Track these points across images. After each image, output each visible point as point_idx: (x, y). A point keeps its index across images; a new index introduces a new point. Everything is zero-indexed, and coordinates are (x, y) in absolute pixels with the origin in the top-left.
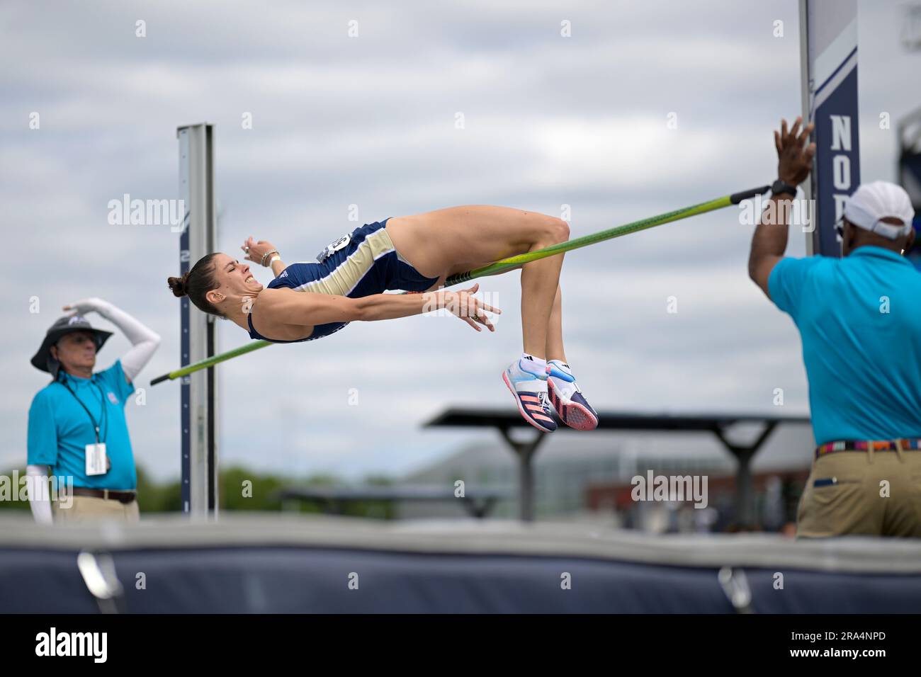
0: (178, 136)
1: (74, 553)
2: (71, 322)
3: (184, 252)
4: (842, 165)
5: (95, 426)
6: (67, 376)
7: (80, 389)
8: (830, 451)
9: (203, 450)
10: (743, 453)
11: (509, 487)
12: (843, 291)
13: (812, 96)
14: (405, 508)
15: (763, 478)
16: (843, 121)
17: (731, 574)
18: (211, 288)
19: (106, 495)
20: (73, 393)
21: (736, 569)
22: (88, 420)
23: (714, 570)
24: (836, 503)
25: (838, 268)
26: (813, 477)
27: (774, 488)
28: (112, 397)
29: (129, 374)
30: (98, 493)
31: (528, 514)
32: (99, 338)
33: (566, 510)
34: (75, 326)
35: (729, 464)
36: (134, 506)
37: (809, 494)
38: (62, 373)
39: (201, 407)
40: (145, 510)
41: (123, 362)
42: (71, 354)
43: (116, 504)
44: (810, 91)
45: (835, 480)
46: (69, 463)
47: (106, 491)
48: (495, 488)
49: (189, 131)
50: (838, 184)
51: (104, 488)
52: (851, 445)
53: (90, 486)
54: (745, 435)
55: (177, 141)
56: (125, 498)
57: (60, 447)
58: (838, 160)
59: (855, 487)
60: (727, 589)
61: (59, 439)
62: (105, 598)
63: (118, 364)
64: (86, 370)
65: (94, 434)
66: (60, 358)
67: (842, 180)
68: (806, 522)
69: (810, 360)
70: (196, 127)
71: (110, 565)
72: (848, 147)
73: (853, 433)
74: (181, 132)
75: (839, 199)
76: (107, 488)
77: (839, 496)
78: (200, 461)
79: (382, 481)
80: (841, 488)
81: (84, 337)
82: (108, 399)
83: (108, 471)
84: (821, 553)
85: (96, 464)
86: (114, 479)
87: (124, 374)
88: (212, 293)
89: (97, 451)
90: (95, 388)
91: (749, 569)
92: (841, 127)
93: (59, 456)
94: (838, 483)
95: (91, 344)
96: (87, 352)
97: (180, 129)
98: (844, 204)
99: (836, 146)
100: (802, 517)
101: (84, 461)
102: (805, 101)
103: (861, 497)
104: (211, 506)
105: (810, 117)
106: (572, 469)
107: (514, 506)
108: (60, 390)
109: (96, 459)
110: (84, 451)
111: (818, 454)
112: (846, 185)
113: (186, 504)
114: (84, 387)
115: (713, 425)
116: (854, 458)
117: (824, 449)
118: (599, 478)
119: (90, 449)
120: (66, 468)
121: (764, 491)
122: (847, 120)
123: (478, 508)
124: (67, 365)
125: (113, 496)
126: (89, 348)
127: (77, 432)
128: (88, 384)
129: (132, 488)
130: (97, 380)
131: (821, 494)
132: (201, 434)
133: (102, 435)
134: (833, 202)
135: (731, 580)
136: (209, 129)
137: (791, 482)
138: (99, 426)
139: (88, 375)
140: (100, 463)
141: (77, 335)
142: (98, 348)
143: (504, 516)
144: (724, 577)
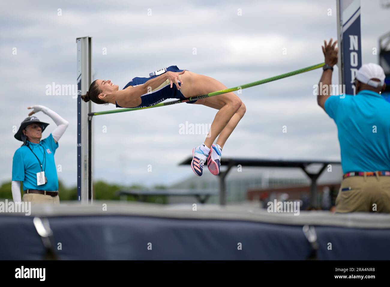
0: (77, 42)
1: (32, 218)
2: (31, 120)
3: (79, 91)
4: (354, 56)
5: (40, 164)
6: (29, 142)
7: (34, 148)
8: (348, 176)
9: (86, 174)
10: (314, 177)
11: (215, 190)
12: (354, 109)
13: (341, 27)
14: (171, 199)
15: (322, 187)
16: (355, 38)
17: (308, 228)
18: (99, 94)
19: (45, 193)
20: (31, 150)
21: (311, 226)
22: (38, 162)
23: (301, 226)
24: (350, 198)
25: (352, 99)
26: (342, 187)
27: (326, 192)
28: (48, 151)
29: (56, 139)
30: (42, 192)
31: (223, 202)
32: (43, 126)
33: (239, 200)
34: (33, 121)
35: (307, 181)
36: (58, 197)
37: (340, 195)
38: (28, 141)
39: (86, 156)
40: (62, 199)
41: (53, 135)
42: (32, 133)
43: (49, 197)
44: (341, 25)
45: (350, 188)
46: (30, 179)
47: (45, 191)
48: (209, 191)
49: (82, 40)
50: (352, 64)
51: (44, 190)
52: (357, 174)
53: (39, 189)
54: (314, 169)
55: (76, 44)
56: (53, 194)
57: (25, 173)
58: (352, 54)
59: (358, 191)
60: (306, 235)
61: (25, 170)
62: (44, 237)
63: (51, 135)
64: (38, 140)
65: (40, 168)
66: (27, 135)
67: (354, 62)
68: (339, 206)
69: (341, 138)
70: (84, 38)
71: (47, 223)
72: (356, 48)
73: (358, 168)
74: (78, 40)
75: (353, 70)
76: (46, 190)
77: (352, 195)
78: (85, 179)
79: (162, 188)
80: (352, 191)
81: (36, 125)
82: (47, 152)
83: (46, 183)
84: (345, 220)
85: (41, 180)
86: (49, 186)
87: (54, 139)
88: (100, 95)
89: (41, 175)
90: (40, 147)
91: (316, 226)
92: (353, 40)
93: (25, 176)
94: (351, 189)
95: (40, 129)
96: (39, 132)
97: (77, 39)
98: (355, 73)
99: (352, 48)
100: (337, 204)
101: (36, 179)
102: (339, 29)
103: (361, 196)
104: (90, 198)
105: (341, 36)
106: (242, 183)
107: (217, 198)
108: (26, 148)
109: (41, 179)
110: (36, 175)
111: (344, 177)
112: (356, 64)
113: (79, 197)
114: (36, 147)
115: (301, 165)
116: (359, 179)
117: (346, 175)
118: (253, 187)
119: (38, 174)
120: (28, 181)
121: (323, 193)
122: (356, 37)
123: (202, 200)
124: (30, 138)
125: (48, 193)
126: (39, 130)
127: (32, 167)
128: (38, 146)
129: (56, 190)
130: (42, 144)
131: (345, 194)
132: (86, 167)
133: (43, 168)
134: (350, 72)
135: (308, 231)
136: (90, 39)
137: (334, 189)
138: (42, 165)
139: (39, 142)
140: (43, 179)
141: (34, 125)
142: (43, 130)
143: (213, 203)
144: (305, 230)
